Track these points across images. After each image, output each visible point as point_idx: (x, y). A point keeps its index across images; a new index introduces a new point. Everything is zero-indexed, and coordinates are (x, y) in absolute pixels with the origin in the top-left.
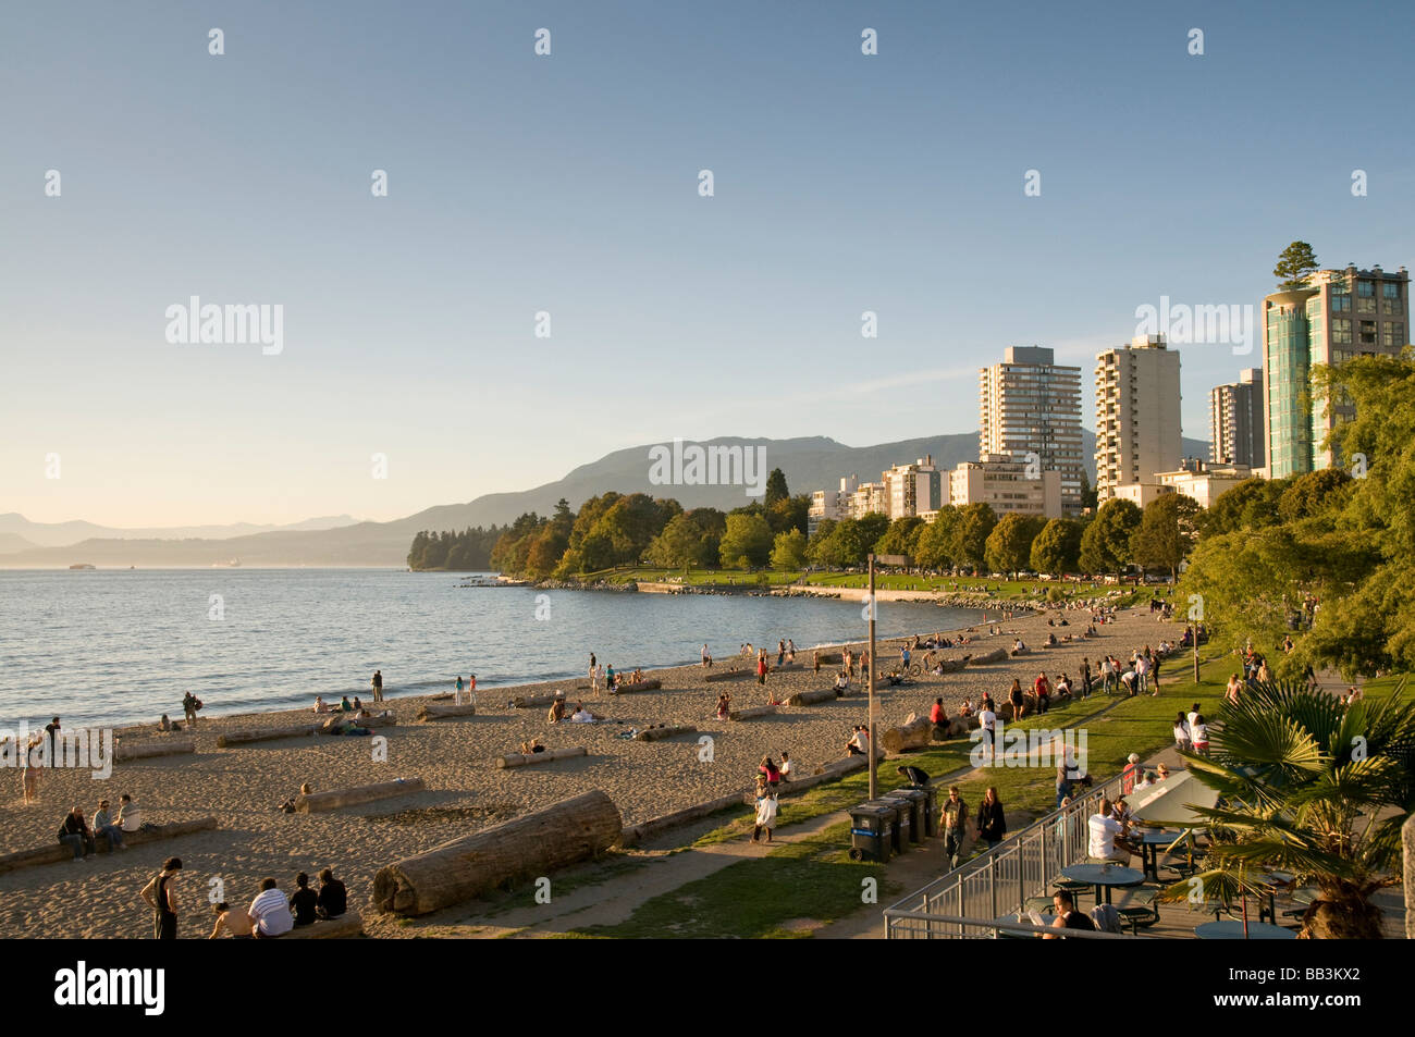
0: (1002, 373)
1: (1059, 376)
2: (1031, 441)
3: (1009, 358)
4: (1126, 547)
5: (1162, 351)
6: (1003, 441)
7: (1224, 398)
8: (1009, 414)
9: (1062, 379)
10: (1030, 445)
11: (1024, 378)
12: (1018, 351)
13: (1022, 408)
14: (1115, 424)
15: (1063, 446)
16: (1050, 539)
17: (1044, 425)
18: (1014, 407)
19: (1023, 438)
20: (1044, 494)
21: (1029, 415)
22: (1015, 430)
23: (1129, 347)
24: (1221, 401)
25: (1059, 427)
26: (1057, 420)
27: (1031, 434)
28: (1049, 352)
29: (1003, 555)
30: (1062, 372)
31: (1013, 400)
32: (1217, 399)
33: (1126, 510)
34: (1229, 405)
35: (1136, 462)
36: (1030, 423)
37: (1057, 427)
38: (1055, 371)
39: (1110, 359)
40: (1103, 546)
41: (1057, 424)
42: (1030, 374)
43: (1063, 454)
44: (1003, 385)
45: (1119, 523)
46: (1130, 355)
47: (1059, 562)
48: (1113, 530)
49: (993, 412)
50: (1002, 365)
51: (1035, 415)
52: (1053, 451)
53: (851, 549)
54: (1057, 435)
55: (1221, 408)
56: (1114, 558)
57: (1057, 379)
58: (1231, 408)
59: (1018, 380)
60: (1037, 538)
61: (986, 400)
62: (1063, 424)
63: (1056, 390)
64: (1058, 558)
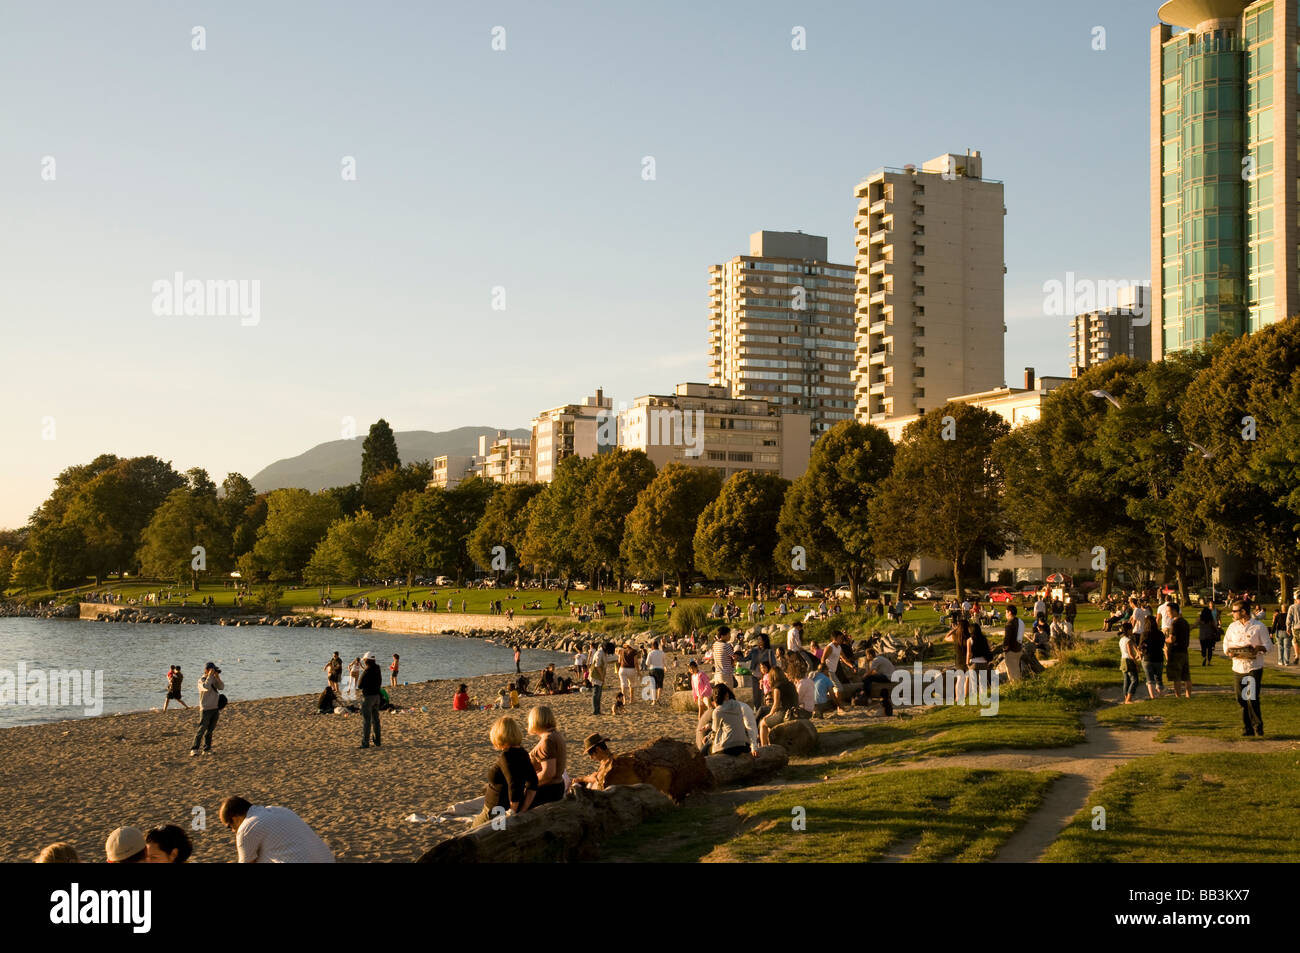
0: (742, 271)
1: (835, 279)
2: (787, 383)
3: (756, 249)
4: (864, 522)
5: (972, 183)
6: (742, 380)
7: (1093, 329)
8: (752, 338)
9: (839, 285)
10: (784, 389)
11: (777, 280)
12: (769, 237)
13: (774, 327)
14: (885, 310)
15: (838, 392)
16: (730, 512)
17: (808, 356)
18: (761, 327)
19: (774, 376)
20: (780, 455)
21: (784, 341)
22: (762, 363)
23: (912, 171)
24: (1088, 335)
25: (833, 361)
26: (829, 350)
27: (787, 370)
28: (820, 243)
29: (649, 546)
30: (838, 274)
31: (758, 315)
32: (1082, 332)
33: (867, 445)
34: (1101, 340)
35: (921, 382)
36: (785, 353)
37: (829, 362)
38: (827, 271)
39: (878, 191)
40: (817, 519)
41: (827, 355)
42: (787, 274)
43: (839, 404)
44: (743, 290)
45: (852, 470)
46: (915, 185)
47: (744, 557)
48: (838, 487)
49: (728, 336)
50: (743, 258)
51: (795, 341)
52: (821, 400)
53: (433, 543)
54: (830, 373)
55: (1088, 345)
56: (840, 544)
57: (830, 284)
58: (1101, 345)
59: (768, 284)
60: (707, 510)
61: (718, 316)
62: (839, 356)
63: (827, 301)
64: (744, 548)
